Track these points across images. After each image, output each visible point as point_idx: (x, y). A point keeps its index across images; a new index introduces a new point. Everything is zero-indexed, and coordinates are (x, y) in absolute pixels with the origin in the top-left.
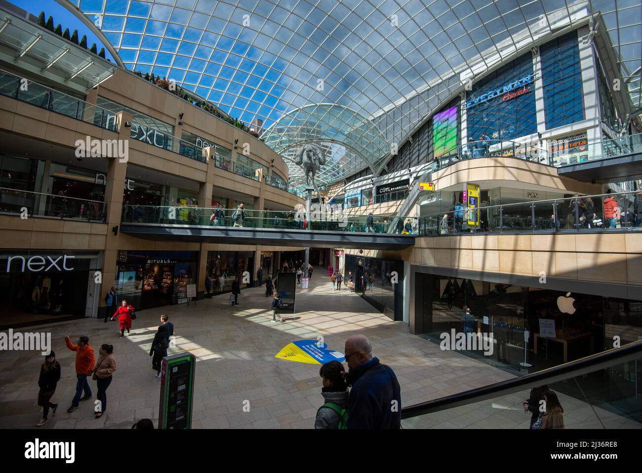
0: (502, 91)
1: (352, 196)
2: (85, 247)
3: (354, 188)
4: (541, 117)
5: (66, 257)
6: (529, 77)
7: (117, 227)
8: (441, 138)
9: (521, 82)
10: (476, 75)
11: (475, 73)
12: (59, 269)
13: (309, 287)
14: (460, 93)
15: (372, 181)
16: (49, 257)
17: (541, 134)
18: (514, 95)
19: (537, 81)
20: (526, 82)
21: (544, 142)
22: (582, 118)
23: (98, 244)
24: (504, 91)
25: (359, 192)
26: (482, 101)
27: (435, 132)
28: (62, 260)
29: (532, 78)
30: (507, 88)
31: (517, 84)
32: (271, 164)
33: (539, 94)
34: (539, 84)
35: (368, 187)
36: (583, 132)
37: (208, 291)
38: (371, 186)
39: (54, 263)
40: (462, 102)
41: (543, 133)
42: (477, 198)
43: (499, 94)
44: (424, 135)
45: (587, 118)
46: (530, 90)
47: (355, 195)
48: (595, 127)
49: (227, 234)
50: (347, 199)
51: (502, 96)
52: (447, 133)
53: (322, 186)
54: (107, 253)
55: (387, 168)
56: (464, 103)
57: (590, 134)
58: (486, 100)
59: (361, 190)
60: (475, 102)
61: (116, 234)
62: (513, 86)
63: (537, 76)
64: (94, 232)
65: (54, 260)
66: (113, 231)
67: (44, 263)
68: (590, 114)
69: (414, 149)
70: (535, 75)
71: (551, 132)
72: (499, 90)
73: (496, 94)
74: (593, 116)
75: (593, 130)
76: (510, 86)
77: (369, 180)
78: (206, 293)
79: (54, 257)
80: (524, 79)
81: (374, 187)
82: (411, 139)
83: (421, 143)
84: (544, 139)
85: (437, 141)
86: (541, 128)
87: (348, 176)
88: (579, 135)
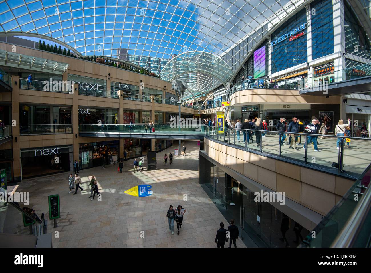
0: (289, 35)
1: (217, 99)
2: (65, 144)
3: (218, 95)
4: (310, 51)
5: (57, 148)
6: (304, 25)
7: (77, 134)
8: (257, 66)
9: (300, 29)
10: (275, 26)
11: (274, 24)
12: (55, 153)
13: (178, 154)
14: (267, 37)
15: (226, 91)
16: (50, 149)
17: (309, 63)
18: (296, 37)
19: (308, 28)
20: (302, 28)
21: (311, 68)
22: (332, 52)
23: (70, 142)
24: (291, 35)
25: (220, 97)
26: (279, 42)
27: (255, 62)
28: (56, 150)
29: (306, 25)
30: (292, 33)
31: (297, 30)
32: (164, 89)
33: (309, 36)
34: (309, 29)
35: (224, 94)
36: (332, 61)
37: (126, 158)
38: (226, 94)
39: (53, 151)
40: (269, 42)
41: (310, 62)
42: (223, 119)
43: (288, 37)
44: (250, 64)
45: (335, 52)
46: (304, 34)
47: (218, 99)
48: (339, 58)
49: (120, 136)
50: (215, 102)
51: (289, 38)
52: (260, 62)
53: (203, 94)
54: (74, 145)
55: (233, 83)
56: (270, 43)
57: (337, 63)
58: (281, 41)
59: (221, 96)
60: (275, 42)
61: (77, 137)
62: (295, 31)
63: (308, 24)
64: (68, 137)
65: (53, 150)
66: (76, 136)
67: (49, 151)
68: (337, 49)
69: (245, 72)
70: (307, 23)
71: (314, 61)
72: (288, 34)
73: (286, 37)
74: (338, 51)
75: (338, 59)
76: (293, 31)
77: (224, 91)
78: (124, 158)
79: (53, 149)
80: (301, 27)
81: (227, 94)
82: (243, 66)
83: (249, 69)
84: (311, 66)
85: (256, 67)
86: (309, 59)
87: (215, 88)
88: (331, 63)
